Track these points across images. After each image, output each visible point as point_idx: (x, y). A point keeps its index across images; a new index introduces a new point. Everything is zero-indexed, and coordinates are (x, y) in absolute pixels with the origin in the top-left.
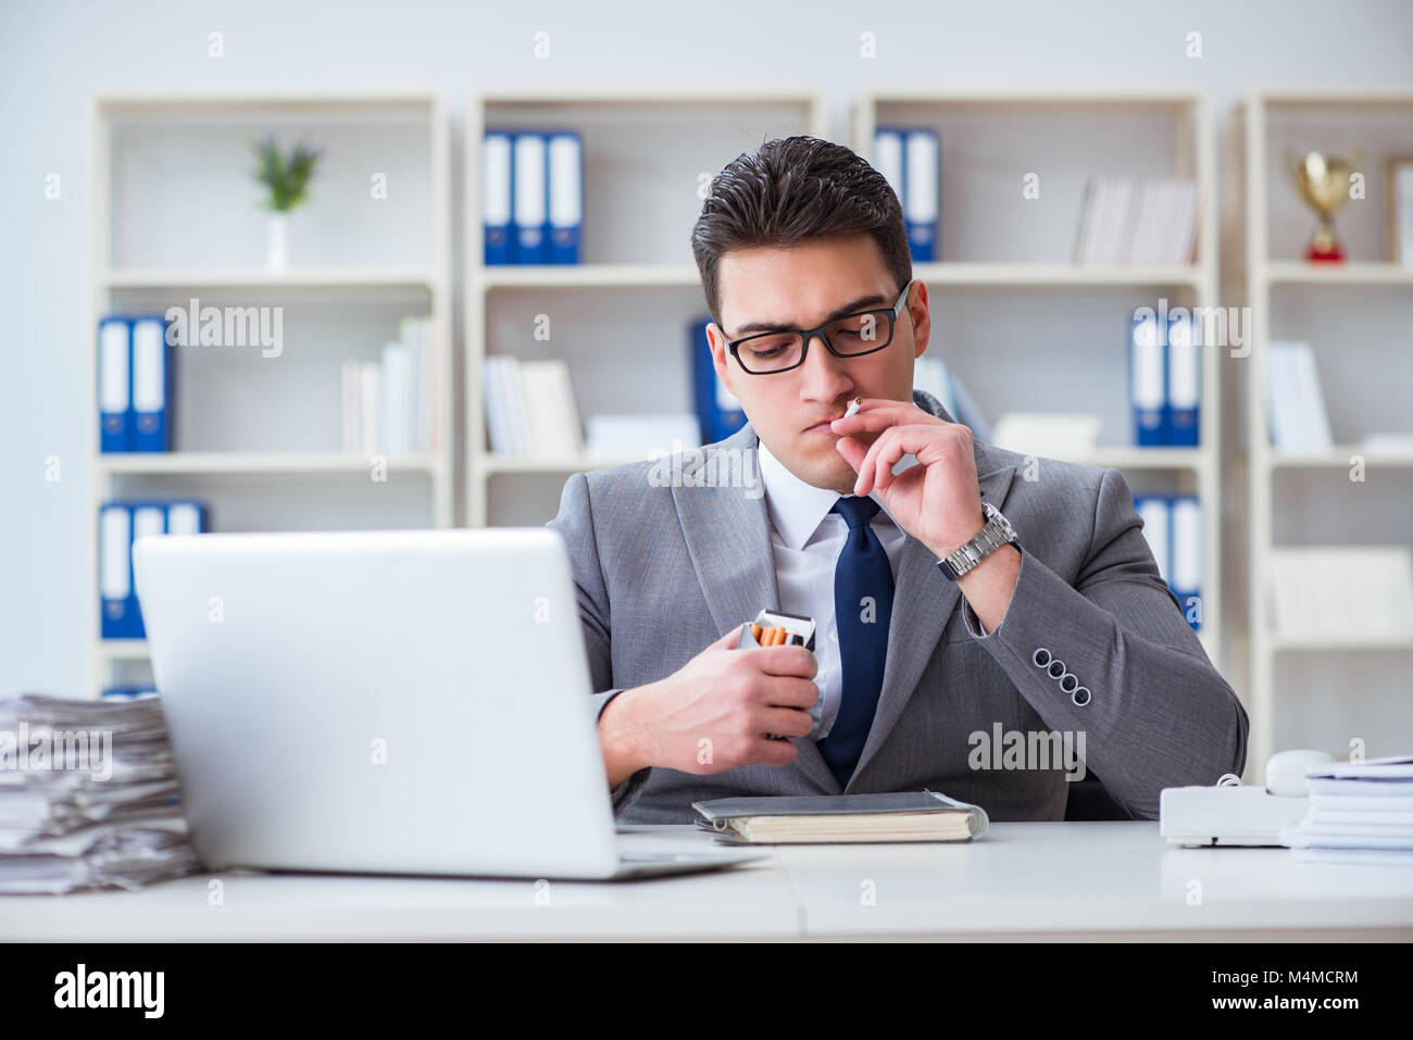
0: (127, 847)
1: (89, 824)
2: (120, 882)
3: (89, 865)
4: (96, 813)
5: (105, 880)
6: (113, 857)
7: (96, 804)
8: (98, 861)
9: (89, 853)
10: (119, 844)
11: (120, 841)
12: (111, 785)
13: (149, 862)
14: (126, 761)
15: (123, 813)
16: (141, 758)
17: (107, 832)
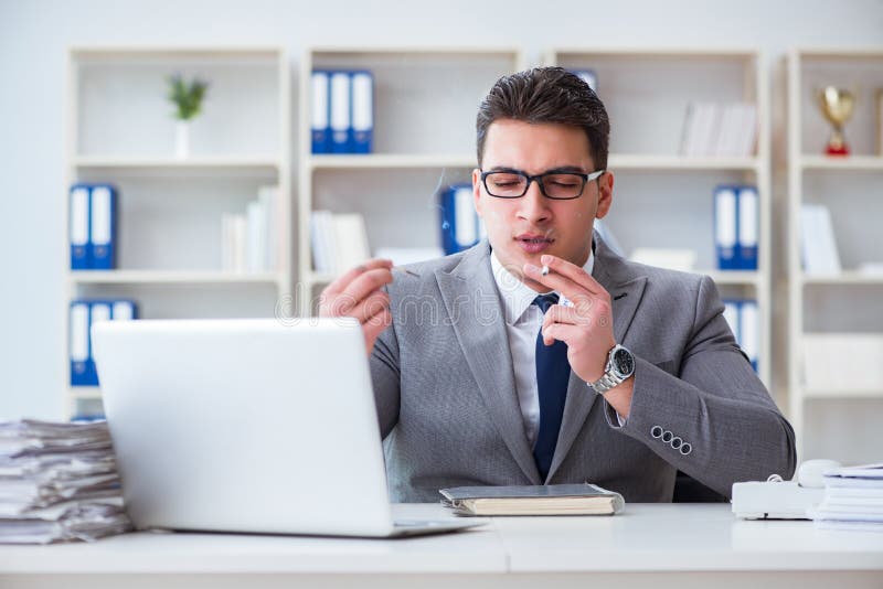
0: (86, 515)
1: (63, 500)
2: (82, 537)
3: (63, 525)
4: (67, 494)
5: (73, 536)
6: (78, 521)
7: (67, 488)
8: (68, 523)
9: (62, 518)
10: (81, 513)
11: (82, 511)
12: (76, 476)
13: (99, 524)
14: (86, 461)
15: (84, 493)
16: (95, 459)
17: (74, 505)
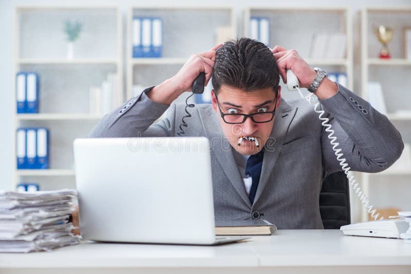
0: (47, 238)
1: (35, 231)
2: (45, 249)
3: (35, 243)
4: (37, 227)
5: (40, 249)
6: (43, 241)
7: (37, 224)
8: (38, 242)
9: (35, 240)
10: (44, 237)
11: (44, 236)
12: (41, 218)
13: (53, 242)
14: (46, 211)
15: (45, 227)
16: (50, 210)
17: (40, 233)
